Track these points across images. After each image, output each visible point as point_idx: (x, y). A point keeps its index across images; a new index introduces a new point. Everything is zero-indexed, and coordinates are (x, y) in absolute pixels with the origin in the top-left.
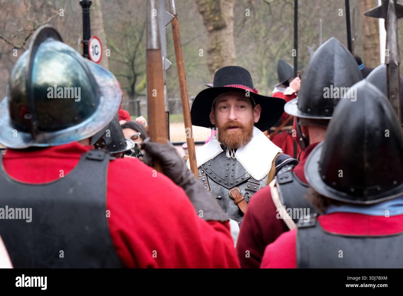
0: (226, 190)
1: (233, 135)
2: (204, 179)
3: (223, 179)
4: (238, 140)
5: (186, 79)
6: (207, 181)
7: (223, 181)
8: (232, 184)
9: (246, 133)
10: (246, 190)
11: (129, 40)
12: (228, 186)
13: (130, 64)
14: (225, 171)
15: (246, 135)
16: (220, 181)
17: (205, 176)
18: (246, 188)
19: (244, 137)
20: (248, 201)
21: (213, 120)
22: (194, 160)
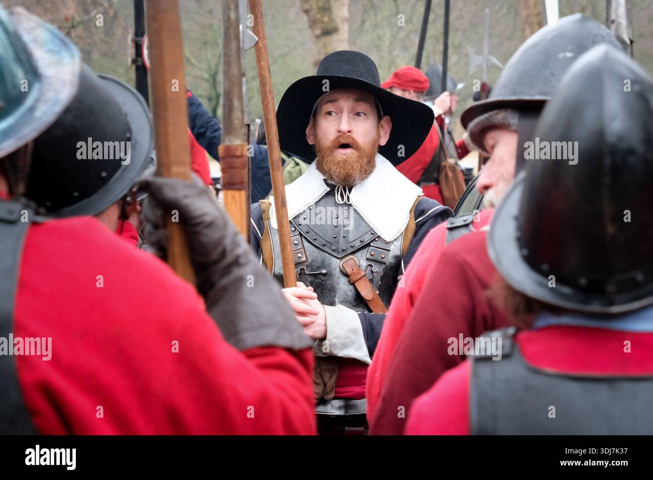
0: (334, 259)
1: (345, 161)
2: (296, 242)
3: (329, 241)
4: (353, 170)
5: (270, 72)
6: (301, 244)
7: (328, 244)
8: (344, 250)
9: (365, 160)
10: (367, 259)
11: (209, 49)
12: (338, 253)
13: (211, 80)
14: (332, 229)
15: (365, 163)
16: (324, 246)
17: (298, 236)
18: (368, 256)
19: (361, 166)
20: (371, 278)
21: (312, 137)
22: (283, 208)
